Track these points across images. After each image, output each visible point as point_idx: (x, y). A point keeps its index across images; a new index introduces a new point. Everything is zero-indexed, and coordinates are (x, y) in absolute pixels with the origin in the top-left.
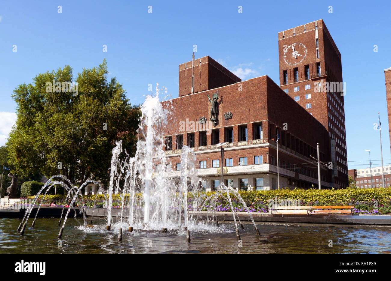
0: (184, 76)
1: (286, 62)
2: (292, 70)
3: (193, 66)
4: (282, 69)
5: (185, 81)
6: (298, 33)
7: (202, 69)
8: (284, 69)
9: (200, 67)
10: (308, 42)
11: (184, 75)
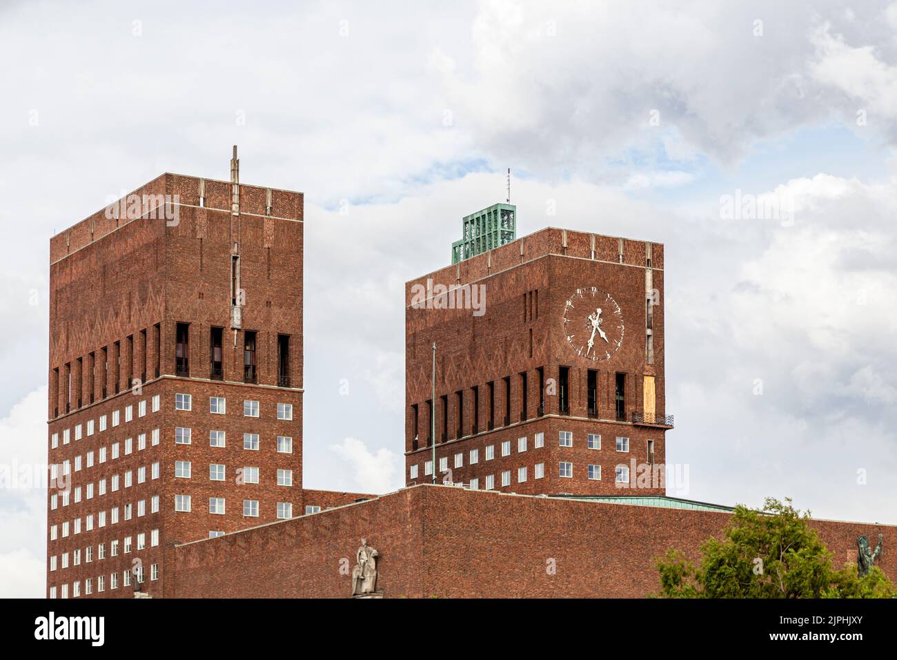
0: (194, 237)
1: (569, 339)
2: (585, 375)
3: (235, 207)
4: (557, 359)
5: (197, 259)
6: (603, 258)
7: (277, 240)
8: (565, 363)
9: (269, 227)
10: (627, 301)
11: (194, 230)
